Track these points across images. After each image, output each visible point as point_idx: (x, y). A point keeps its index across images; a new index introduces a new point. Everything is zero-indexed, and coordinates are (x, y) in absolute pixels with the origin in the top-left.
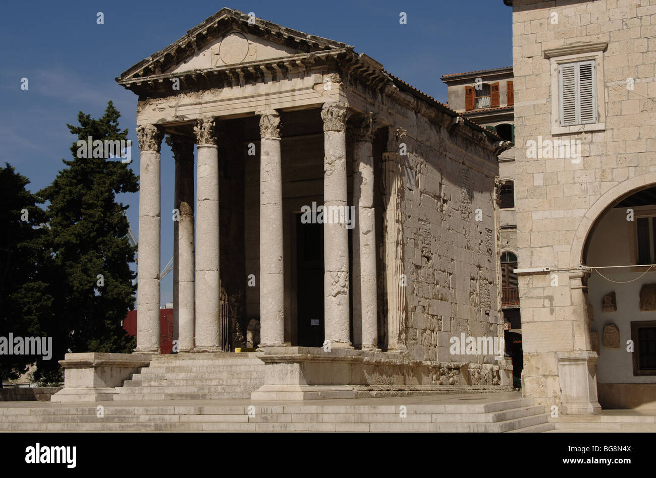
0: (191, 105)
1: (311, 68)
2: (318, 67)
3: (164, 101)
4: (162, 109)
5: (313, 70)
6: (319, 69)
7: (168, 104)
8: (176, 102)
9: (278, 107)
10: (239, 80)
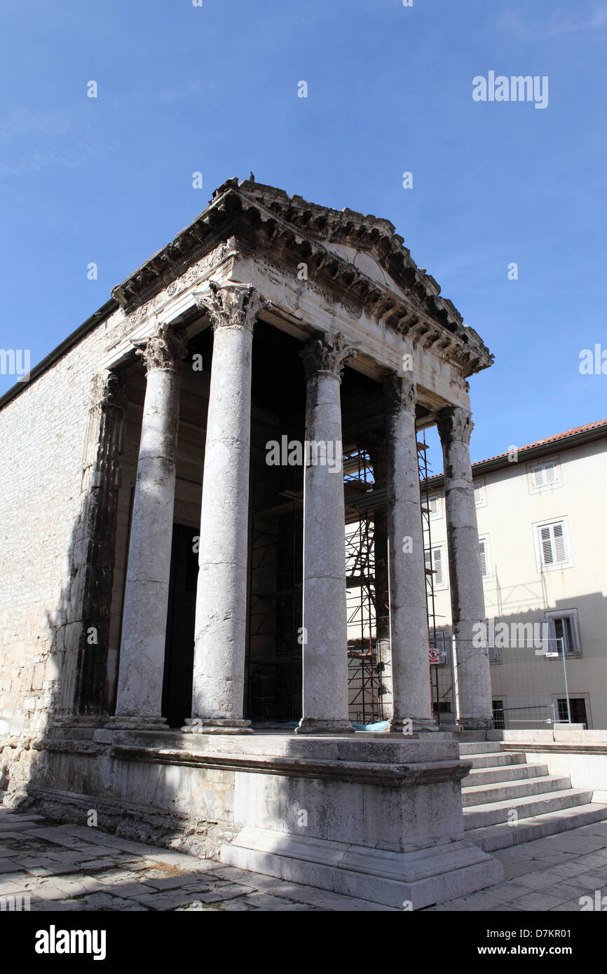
0: (320, 307)
1: (451, 360)
2: (456, 364)
3: (279, 273)
4: (276, 280)
5: (450, 363)
6: (455, 366)
7: (285, 280)
8: (298, 287)
9: (420, 383)
10: (380, 318)
